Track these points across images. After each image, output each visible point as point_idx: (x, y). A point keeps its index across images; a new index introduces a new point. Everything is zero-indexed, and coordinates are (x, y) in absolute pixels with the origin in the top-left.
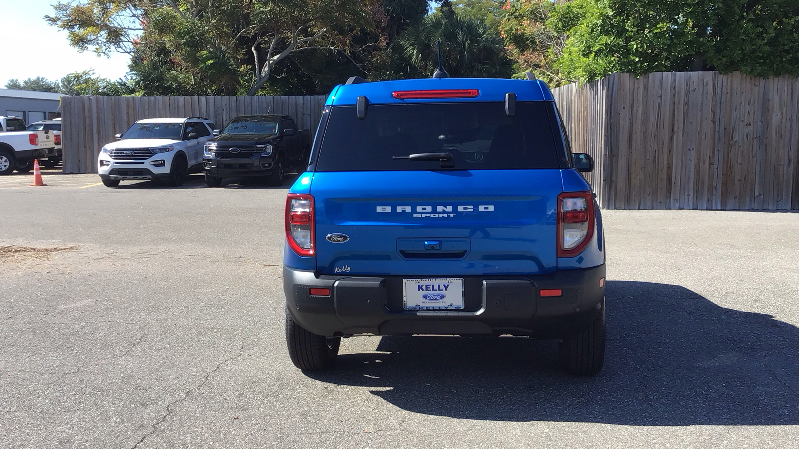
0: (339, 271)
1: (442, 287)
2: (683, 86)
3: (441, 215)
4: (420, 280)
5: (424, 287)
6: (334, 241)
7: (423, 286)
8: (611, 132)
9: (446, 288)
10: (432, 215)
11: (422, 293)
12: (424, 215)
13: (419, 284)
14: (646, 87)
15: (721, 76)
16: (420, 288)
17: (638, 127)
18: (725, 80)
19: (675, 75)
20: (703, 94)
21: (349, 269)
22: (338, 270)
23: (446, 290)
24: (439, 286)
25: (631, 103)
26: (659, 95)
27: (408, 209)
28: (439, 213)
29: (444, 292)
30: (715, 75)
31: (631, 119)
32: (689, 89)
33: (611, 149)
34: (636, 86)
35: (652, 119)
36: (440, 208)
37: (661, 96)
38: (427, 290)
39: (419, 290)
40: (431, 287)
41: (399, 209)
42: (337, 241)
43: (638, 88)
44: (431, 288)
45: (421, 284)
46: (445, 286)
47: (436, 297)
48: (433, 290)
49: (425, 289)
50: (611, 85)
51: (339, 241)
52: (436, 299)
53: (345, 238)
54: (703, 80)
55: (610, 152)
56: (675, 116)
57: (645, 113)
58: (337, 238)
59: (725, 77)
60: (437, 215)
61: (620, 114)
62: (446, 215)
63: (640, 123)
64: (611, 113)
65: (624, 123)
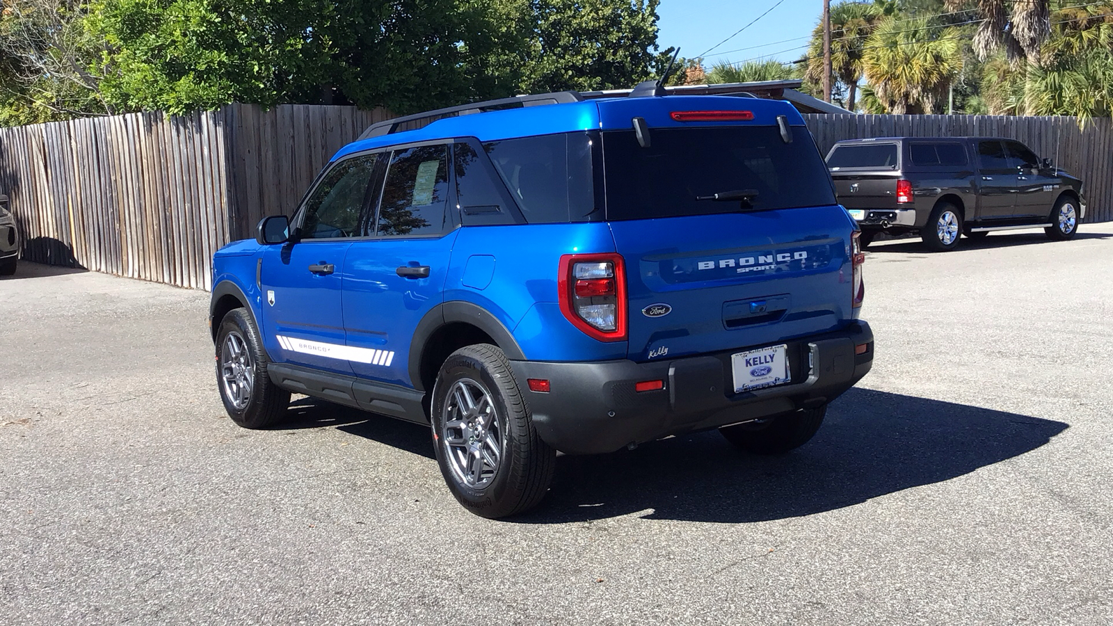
0: (655, 355)
1: (768, 359)
2: (319, 124)
3: (763, 268)
4: (748, 352)
5: (751, 362)
6: (654, 314)
7: (750, 359)
8: (235, 185)
9: (772, 358)
10: (755, 269)
11: (750, 368)
12: (747, 270)
13: (746, 358)
14: (274, 124)
15: (359, 113)
16: (748, 362)
17: (269, 177)
18: (364, 117)
19: (308, 108)
20: (342, 134)
21: (666, 350)
22: (653, 355)
23: (772, 361)
24: (765, 357)
25: (257, 145)
26: (291, 135)
27: (732, 263)
28: (761, 265)
29: (770, 365)
30: (353, 110)
31: (260, 168)
32: (326, 128)
33: (238, 209)
34: (262, 122)
35: (286, 166)
36: (762, 259)
37: (293, 137)
38: (754, 364)
39: (747, 366)
40: (758, 360)
41: (723, 264)
42: (657, 314)
43: (265, 124)
44: (758, 362)
45: (748, 358)
46: (770, 356)
47: (763, 372)
48: (761, 363)
49: (752, 364)
50: (229, 121)
51: (660, 314)
52: (763, 374)
53: (667, 309)
54: (340, 116)
55: (236, 213)
56: (313, 164)
57: (277, 160)
58: (658, 309)
59: (364, 114)
60: (760, 268)
61: (244, 160)
62: (767, 267)
63: (271, 173)
64: (233, 157)
65: (251, 173)
